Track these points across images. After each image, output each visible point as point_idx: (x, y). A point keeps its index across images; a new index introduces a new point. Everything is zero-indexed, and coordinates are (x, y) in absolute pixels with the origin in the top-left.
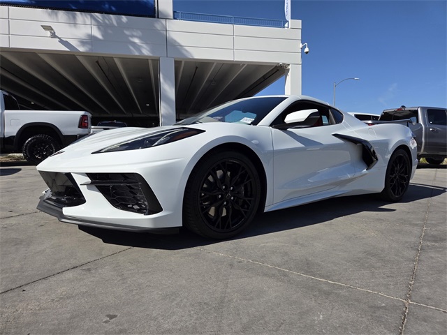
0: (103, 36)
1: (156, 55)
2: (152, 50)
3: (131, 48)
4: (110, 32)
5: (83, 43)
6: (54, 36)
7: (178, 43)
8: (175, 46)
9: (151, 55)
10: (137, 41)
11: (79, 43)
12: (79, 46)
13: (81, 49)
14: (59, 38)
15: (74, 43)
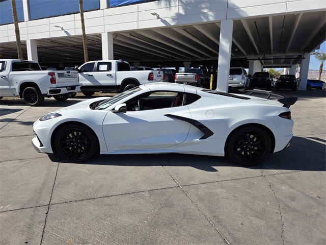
0: (185, 12)
1: (219, 19)
2: (216, 16)
3: (202, 17)
4: (189, 8)
5: (174, 19)
6: (158, 18)
7: (236, 6)
8: (234, 9)
9: (215, 20)
10: (205, 11)
11: (171, 20)
12: (171, 22)
13: (172, 24)
14: (161, 19)
15: (168, 20)
